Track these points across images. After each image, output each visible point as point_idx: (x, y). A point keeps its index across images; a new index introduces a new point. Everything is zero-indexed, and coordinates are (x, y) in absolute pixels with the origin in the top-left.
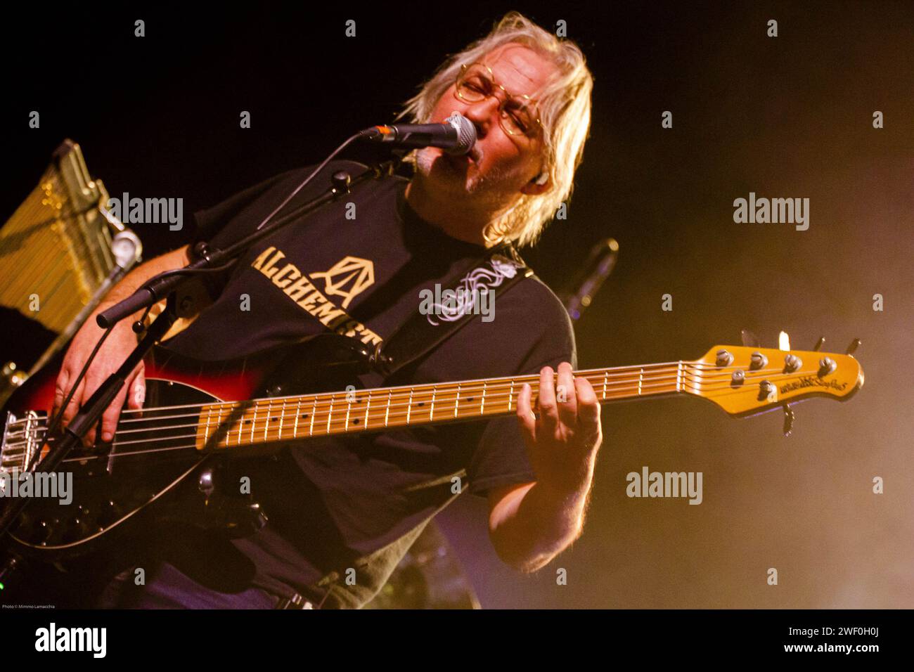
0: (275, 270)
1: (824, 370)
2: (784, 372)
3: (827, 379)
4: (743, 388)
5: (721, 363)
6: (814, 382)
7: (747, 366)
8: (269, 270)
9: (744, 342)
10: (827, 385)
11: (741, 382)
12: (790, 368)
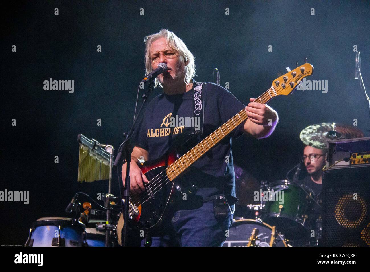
0: (154, 134)
1: (303, 71)
2: (293, 77)
3: (305, 72)
4: (286, 87)
5: (277, 84)
6: (302, 75)
7: (284, 81)
8: (153, 135)
9: (279, 76)
10: (305, 74)
11: (285, 86)
12: (294, 76)
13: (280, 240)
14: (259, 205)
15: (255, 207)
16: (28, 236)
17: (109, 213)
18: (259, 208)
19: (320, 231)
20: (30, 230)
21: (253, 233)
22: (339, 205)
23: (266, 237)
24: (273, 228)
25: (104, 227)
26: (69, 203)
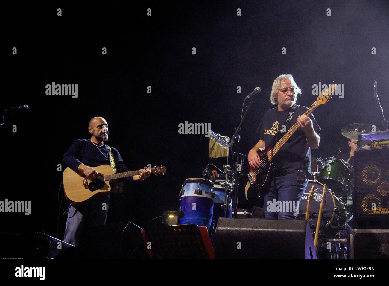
4: (324, 99)
8: (265, 133)
13: (328, 192)
14: (316, 172)
15: (314, 173)
16: (181, 189)
17: (227, 176)
18: (316, 174)
19: (353, 187)
20: (183, 185)
21: (312, 188)
22: (364, 172)
23: (320, 191)
24: (324, 185)
25: (224, 184)
26: (204, 170)
